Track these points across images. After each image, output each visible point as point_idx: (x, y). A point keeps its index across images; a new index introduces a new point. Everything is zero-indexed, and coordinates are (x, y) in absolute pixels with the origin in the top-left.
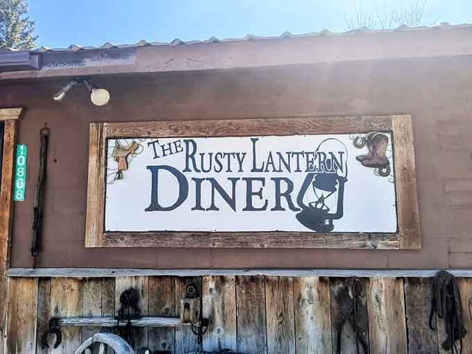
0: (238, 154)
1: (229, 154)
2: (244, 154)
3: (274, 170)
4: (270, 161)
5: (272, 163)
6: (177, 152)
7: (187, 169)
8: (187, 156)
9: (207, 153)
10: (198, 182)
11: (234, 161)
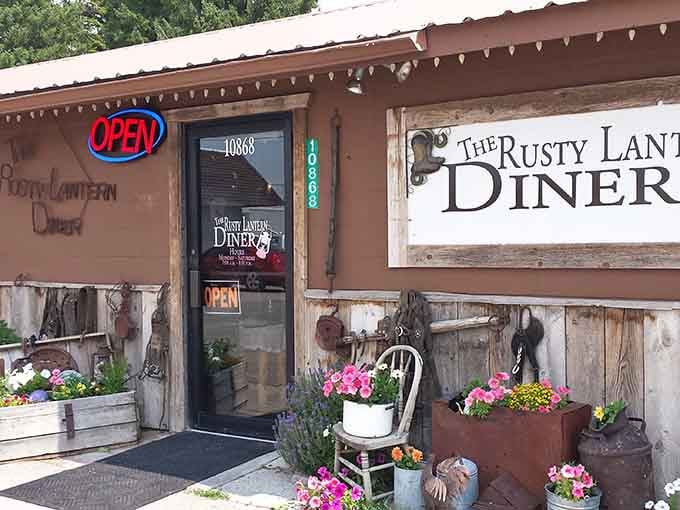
0: (574, 143)
1: (561, 144)
2: (584, 142)
3: (639, 157)
4: (633, 146)
5: (637, 149)
6: (491, 150)
7: (502, 167)
8: (503, 153)
9: (530, 144)
10: (519, 180)
11: (569, 151)
